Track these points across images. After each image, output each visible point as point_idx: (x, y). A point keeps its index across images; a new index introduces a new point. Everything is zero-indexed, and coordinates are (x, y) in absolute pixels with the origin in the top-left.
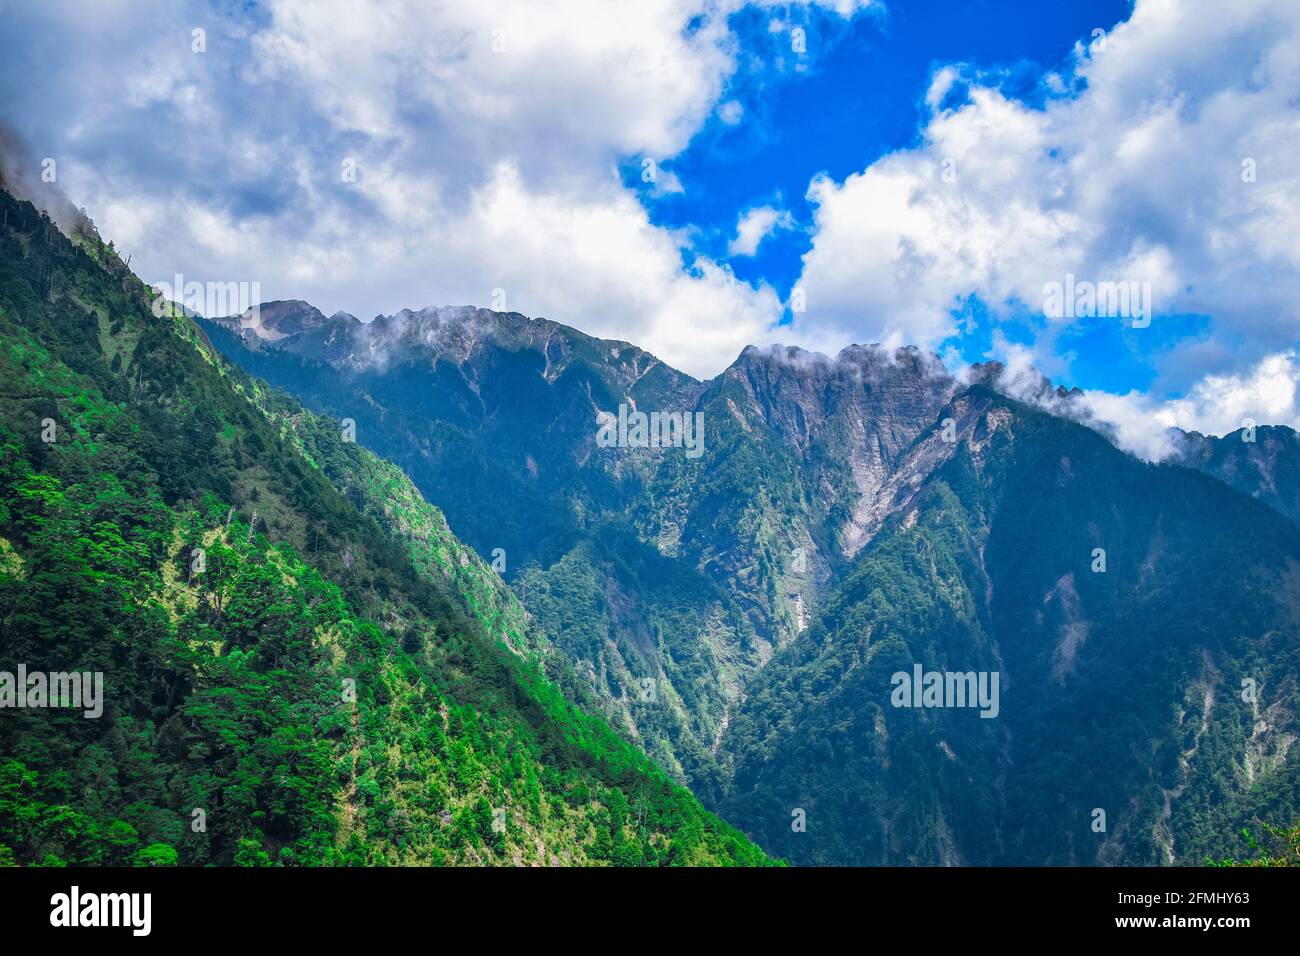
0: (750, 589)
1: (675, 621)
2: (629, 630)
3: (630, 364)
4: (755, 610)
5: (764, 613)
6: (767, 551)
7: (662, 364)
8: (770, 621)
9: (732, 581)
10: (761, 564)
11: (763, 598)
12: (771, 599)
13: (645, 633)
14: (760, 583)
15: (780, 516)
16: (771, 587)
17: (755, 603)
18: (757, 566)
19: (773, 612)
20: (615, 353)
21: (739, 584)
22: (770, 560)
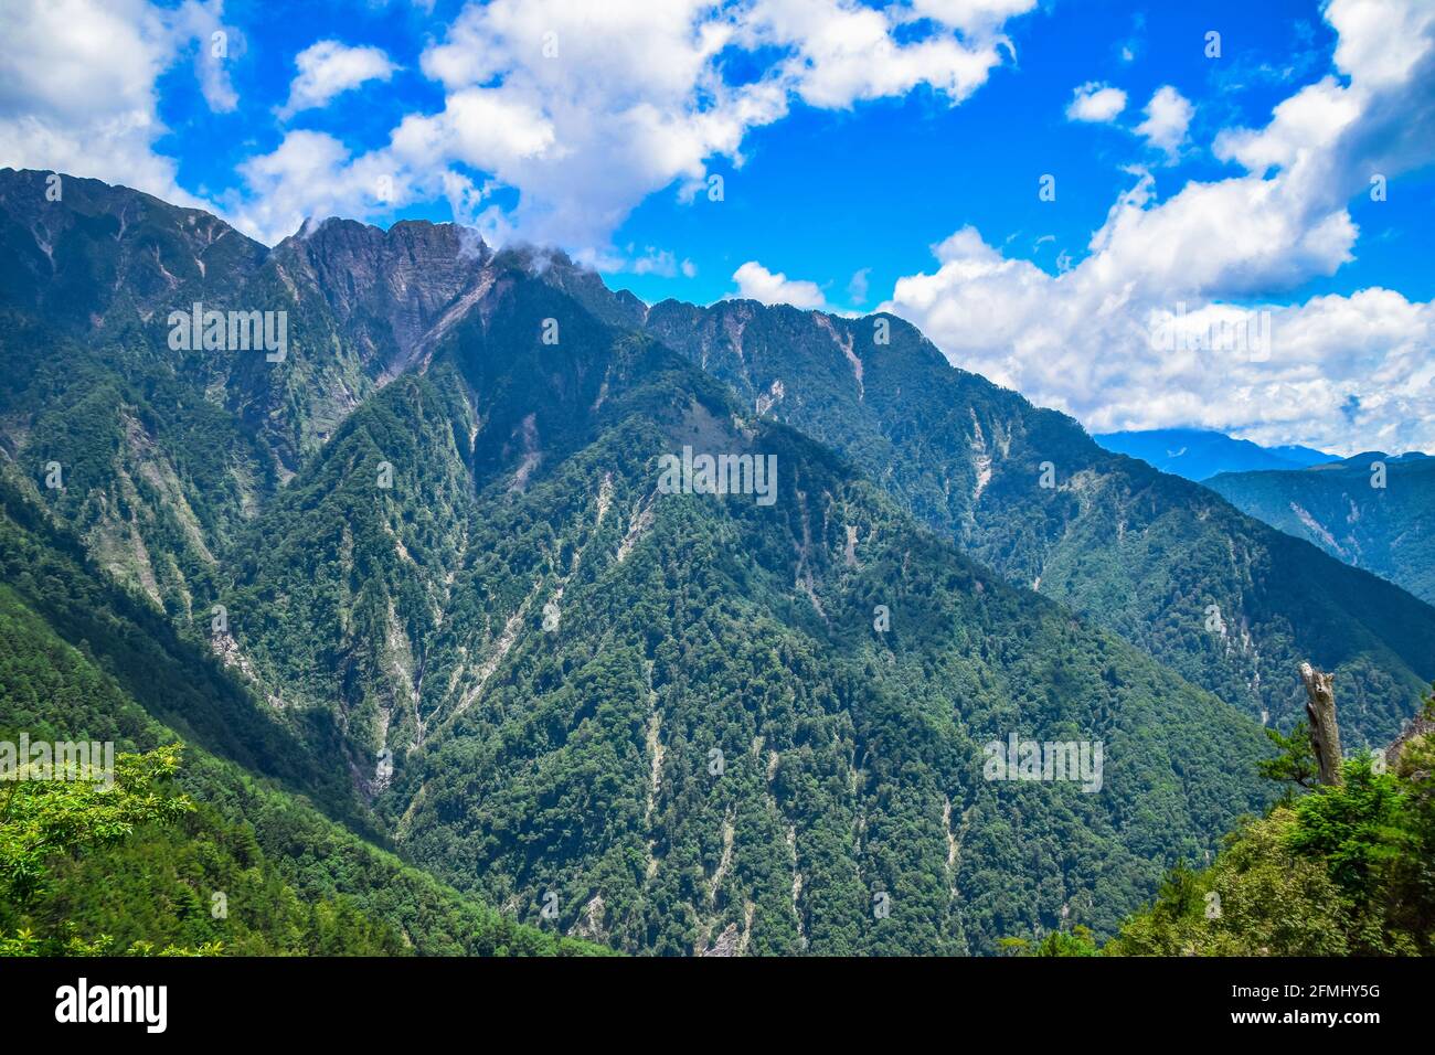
0: (279, 428)
1: (203, 456)
2: (152, 462)
3: (204, 230)
4: (284, 446)
5: (291, 449)
6: (296, 396)
7: (235, 232)
8: (296, 455)
9: (265, 421)
10: (291, 408)
11: (290, 437)
12: (297, 437)
13: (168, 466)
14: (288, 423)
15: (312, 367)
16: (298, 426)
17: (284, 440)
18: (285, 408)
19: (298, 447)
20: (192, 220)
21: (271, 425)
22: (298, 403)
